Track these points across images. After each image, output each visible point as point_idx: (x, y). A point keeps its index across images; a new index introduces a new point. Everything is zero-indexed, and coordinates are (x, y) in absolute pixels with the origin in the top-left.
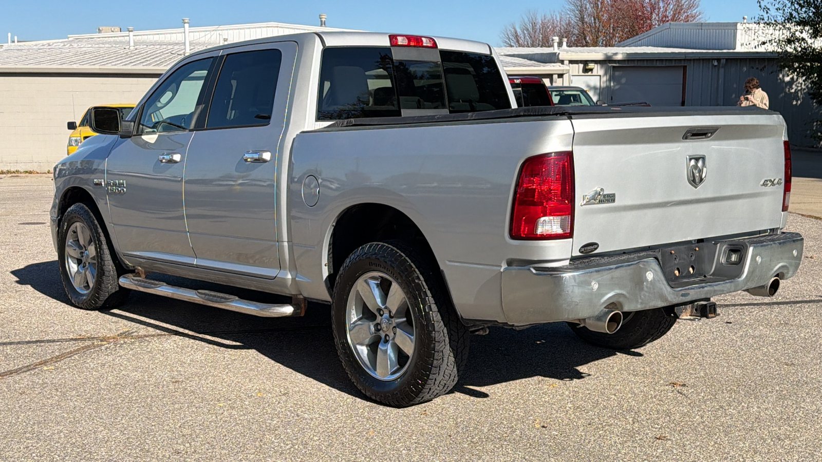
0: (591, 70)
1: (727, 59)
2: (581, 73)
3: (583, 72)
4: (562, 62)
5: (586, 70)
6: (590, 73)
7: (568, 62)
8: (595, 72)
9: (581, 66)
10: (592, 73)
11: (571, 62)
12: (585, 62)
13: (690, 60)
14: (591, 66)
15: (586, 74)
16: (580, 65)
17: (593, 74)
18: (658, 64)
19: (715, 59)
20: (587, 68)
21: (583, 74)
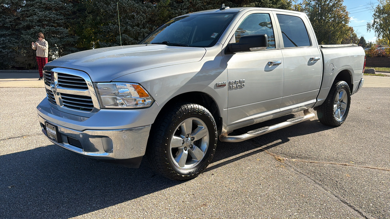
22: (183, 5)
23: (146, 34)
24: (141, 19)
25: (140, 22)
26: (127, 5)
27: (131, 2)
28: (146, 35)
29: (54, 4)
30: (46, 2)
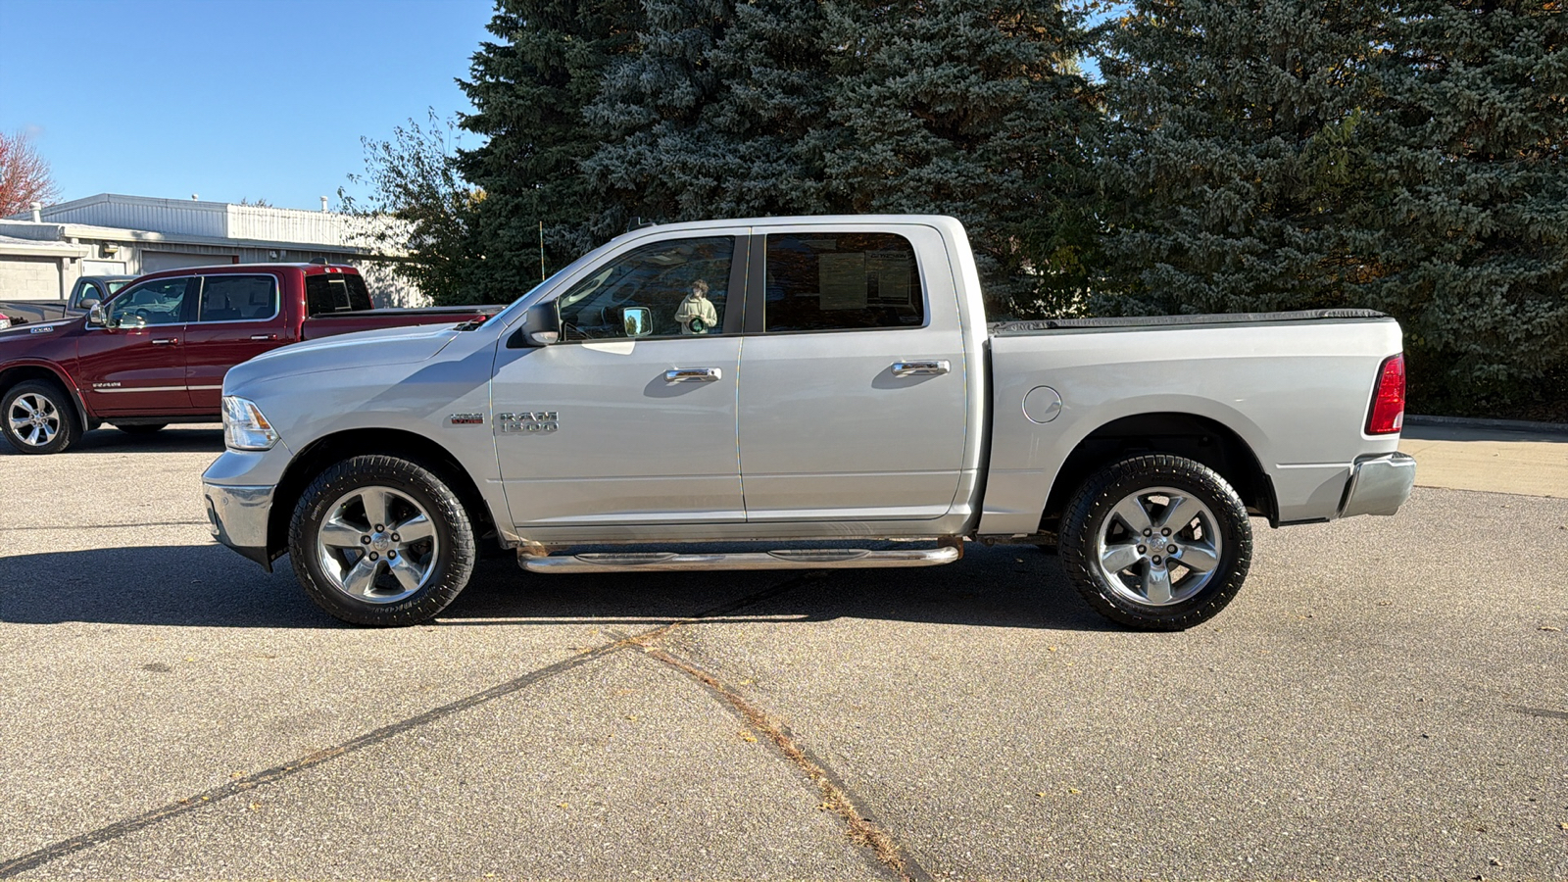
0: (112, 254)
1: (287, 251)
2: (97, 258)
3: (100, 256)
4: (68, 240)
5: (104, 254)
6: (109, 259)
7: (77, 241)
8: (117, 257)
9: (97, 247)
10: (113, 258)
11: (82, 241)
12: (103, 244)
13: (242, 249)
14: (112, 248)
15: (105, 259)
16: (94, 245)
17: (114, 260)
18: (203, 252)
19: (272, 250)
20: (106, 250)
21: (100, 259)
22: (1428, 130)
23: (1249, 257)
24: (1230, 204)
25: (1227, 213)
26: (1182, 157)
27: (1197, 143)
28: (1248, 260)
29: (956, 178)
30: (932, 176)
